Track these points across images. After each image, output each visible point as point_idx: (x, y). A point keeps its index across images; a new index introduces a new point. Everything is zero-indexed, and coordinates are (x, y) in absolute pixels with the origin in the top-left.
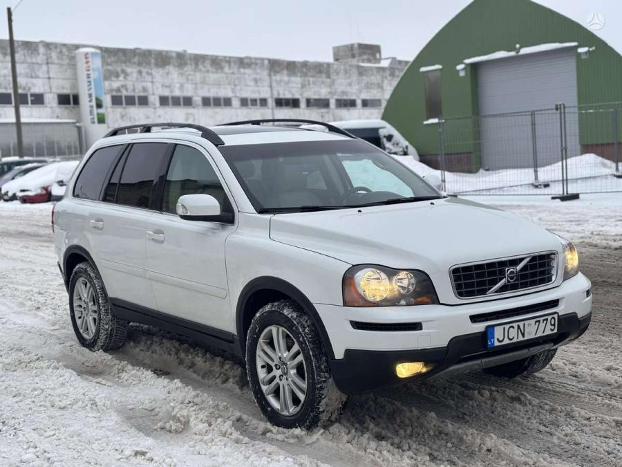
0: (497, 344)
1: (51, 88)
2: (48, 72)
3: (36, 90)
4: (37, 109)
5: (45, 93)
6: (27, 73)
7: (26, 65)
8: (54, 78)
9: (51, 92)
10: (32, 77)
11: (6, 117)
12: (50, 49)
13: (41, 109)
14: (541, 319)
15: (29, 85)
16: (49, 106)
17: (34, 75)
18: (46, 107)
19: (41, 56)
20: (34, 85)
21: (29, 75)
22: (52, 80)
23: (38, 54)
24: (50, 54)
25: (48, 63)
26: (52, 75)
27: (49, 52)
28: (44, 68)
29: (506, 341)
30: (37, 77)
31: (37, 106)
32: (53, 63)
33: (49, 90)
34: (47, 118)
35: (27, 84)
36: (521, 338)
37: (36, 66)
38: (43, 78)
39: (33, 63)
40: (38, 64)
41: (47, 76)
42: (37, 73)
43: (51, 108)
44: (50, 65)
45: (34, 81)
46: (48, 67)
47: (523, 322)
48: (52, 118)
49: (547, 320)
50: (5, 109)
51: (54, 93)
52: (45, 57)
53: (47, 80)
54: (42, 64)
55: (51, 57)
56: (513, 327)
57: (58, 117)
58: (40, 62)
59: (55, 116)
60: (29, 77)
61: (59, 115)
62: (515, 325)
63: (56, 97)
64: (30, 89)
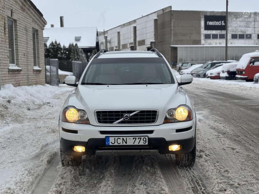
0: (111, 144)
1: (255, 32)
2: (254, 25)
3: (248, 33)
4: (248, 41)
5: (252, 34)
6: (245, 26)
7: (245, 22)
8: (256, 28)
9: (255, 33)
10: (247, 27)
11: (234, 44)
12: (256, 15)
13: (250, 41)
14: (137, 138)
15: (246, 30)
16: (253, 39)
17: (248, 26)
18: (252, 40)
19: (252, 18)
20: (248, 31)
21: (246, 27)
22: (256, 29)
23: (251, 18)
24: (256, 17)
25: (255, 21)
26: (256, 26)
27: (256, 16)
28: (253, 23)
29: (116, 144)
30: (249, 27)
31: (248, 39)
32: (257, 21)
33: (254, 32)
34: (252, 44)
35: (244, 30)
36: (124, 144)
37: (249, 23)
38: (252, 27)
39: (248, 21)
40: (250, 22)
41: (254, 27)
42: (250, 26)
43: (254, 40)
44: (255, 22)
45: (248, 29)
46: (255, 23)
47: (126, 137)
48: (254, 44)
49: (141, 138)
50: (234, 40)
51: (256, 34)
52: (254, 19)
53: (254, 28)
54: (252, 22)
55: (256, 19)
56: (120, 139)
57: (257, 44)
58: (251, 21)
59: (255, 43)
60: (245, 27)
61: (258, 43)
62: (121, 138)
63: (257, 35)
64: (246, 32)
